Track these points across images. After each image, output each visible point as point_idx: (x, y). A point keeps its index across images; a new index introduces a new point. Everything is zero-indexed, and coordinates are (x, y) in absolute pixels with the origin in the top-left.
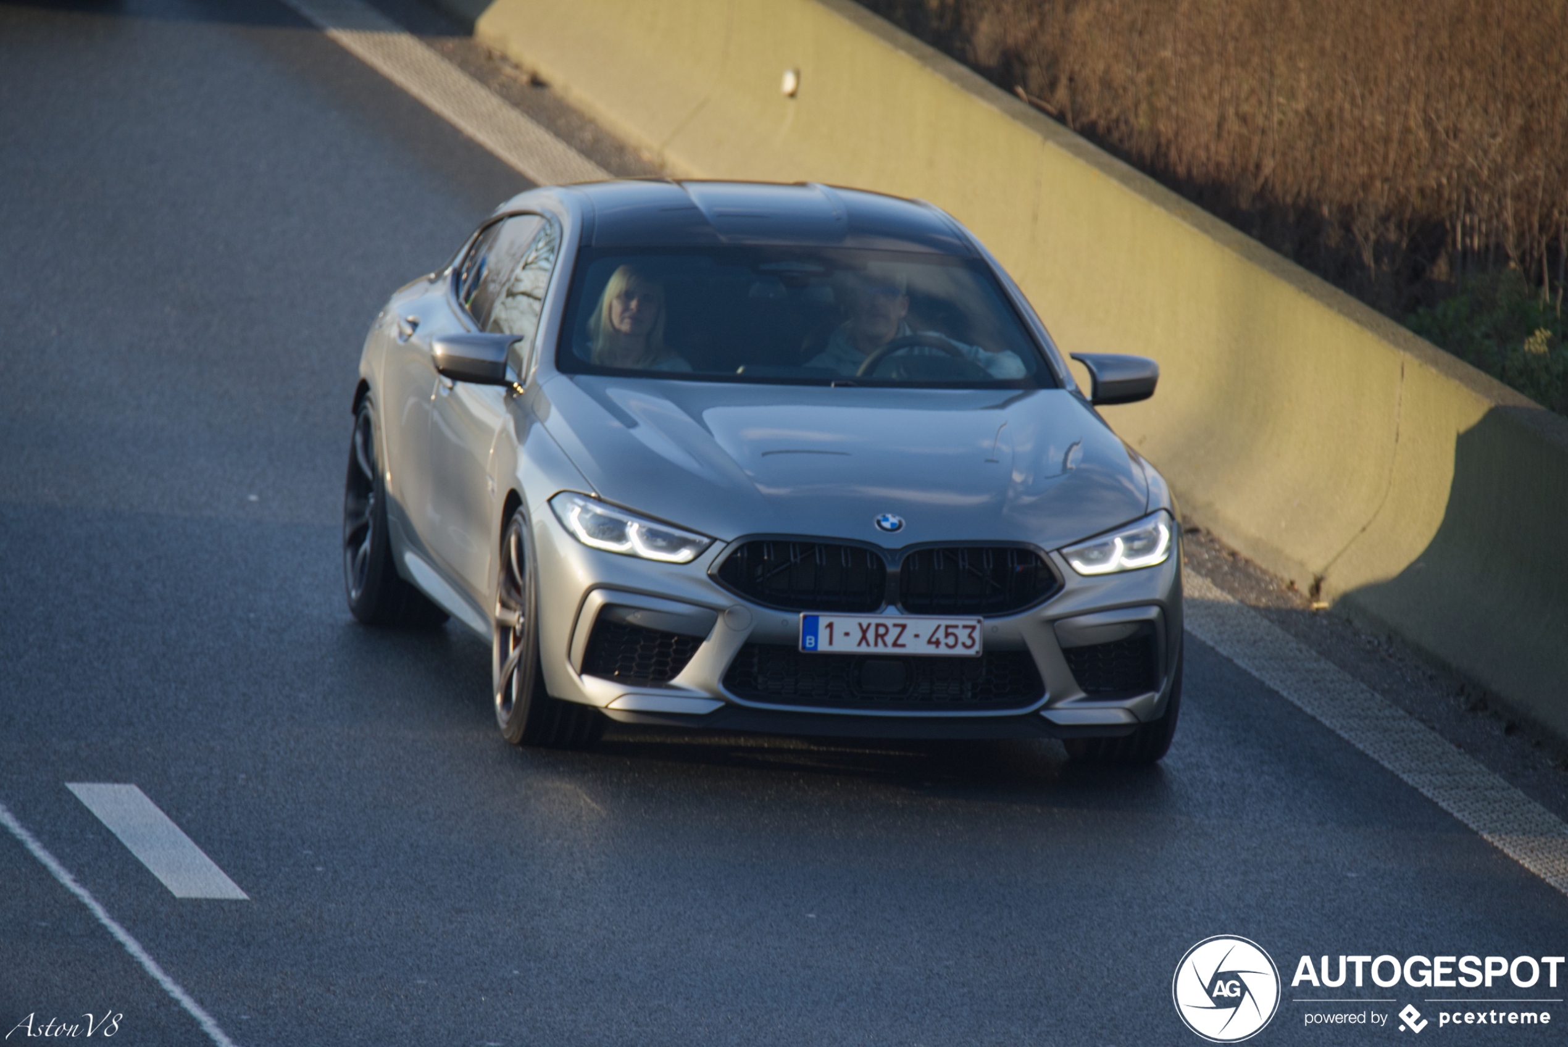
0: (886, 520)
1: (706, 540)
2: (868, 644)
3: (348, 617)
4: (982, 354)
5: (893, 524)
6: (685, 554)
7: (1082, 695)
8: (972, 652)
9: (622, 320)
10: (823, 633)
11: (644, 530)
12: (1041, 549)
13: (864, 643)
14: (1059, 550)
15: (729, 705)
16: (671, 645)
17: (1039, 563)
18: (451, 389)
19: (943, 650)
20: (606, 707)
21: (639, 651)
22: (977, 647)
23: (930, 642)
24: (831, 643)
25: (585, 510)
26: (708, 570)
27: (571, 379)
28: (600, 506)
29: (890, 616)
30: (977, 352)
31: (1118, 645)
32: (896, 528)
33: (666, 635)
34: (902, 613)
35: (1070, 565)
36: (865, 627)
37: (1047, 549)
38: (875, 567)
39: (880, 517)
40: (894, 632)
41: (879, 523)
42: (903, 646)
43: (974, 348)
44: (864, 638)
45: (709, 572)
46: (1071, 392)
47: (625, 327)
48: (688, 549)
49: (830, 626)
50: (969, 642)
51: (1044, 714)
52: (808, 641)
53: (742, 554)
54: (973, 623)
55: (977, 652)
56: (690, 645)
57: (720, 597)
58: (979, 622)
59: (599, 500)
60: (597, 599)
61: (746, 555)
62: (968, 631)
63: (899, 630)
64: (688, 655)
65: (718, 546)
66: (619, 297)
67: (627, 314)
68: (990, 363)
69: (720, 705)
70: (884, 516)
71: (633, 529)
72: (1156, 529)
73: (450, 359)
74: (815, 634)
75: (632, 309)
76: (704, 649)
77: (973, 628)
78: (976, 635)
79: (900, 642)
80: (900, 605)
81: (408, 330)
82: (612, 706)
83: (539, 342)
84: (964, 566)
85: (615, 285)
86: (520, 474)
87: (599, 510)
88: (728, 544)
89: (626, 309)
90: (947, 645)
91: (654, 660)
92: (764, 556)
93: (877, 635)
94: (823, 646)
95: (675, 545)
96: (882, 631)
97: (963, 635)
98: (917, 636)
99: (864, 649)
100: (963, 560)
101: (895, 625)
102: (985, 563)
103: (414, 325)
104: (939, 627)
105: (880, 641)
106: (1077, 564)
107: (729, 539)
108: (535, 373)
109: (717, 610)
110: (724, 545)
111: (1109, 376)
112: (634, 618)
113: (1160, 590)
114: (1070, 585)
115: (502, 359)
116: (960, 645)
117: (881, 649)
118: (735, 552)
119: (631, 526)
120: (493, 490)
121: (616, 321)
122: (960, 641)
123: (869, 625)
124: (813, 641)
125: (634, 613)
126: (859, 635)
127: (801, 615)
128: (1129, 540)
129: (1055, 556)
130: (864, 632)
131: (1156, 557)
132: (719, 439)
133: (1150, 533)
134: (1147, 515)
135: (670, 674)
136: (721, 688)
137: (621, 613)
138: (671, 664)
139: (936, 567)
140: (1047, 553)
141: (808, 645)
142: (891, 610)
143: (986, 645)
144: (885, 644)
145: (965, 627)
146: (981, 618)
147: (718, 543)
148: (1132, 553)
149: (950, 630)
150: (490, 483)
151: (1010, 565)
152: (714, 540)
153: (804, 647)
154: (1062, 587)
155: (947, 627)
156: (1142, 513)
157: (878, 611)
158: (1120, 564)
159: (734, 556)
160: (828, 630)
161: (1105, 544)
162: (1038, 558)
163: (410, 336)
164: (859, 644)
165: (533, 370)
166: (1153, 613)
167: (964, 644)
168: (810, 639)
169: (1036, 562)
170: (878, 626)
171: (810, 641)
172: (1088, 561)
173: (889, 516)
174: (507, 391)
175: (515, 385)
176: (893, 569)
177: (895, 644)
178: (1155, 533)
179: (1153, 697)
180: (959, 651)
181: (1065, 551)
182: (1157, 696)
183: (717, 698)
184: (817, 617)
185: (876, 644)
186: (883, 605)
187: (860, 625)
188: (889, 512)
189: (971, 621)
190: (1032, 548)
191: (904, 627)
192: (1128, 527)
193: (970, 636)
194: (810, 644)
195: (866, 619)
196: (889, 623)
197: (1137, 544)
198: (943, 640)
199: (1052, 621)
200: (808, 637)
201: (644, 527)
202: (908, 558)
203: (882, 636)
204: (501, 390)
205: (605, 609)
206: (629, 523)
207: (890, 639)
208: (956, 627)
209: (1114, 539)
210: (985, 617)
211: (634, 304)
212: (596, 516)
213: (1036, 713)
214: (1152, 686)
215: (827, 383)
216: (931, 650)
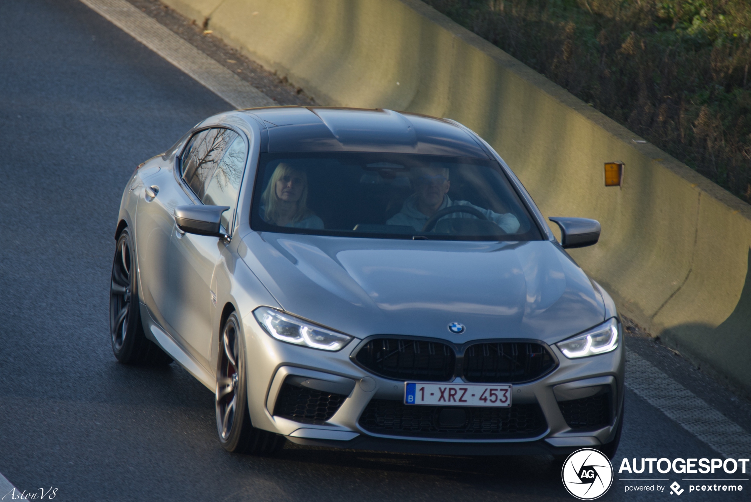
0: (455, 326)
1: (348, 338)
2: (445, 400)
3: (114, 359)
4: (494, 215)
5: (458, 329)
6: (335, 346)
7: (569, 429)
8: (505, 405)
9: (283, 193)
10: (418, 394)
11: (311, 331)
12: (545, 343)
13: (442, 399)
14: (555, 344)
15: (362, 435)
16: (327, 399)
17: (545, 352)
18: (183, 235)
19: (488, 404)
20: (289, 435)
21: (309, 403)
22: (508, 402)
23: (481, 399)
24: (423, 399)
25: (275, 318)
26: (350, 355)
27: (260, 234)
28: (285, 317)
29: (458, 383)
30: (490, 213)
31: (589, 399)
32: (460, 331)
33: (325, 394)
34: (465, 382)
35: (562, 352)
36: (443, 390)
37: (549, 344)
38: (449, 354)
39: (451, 325)
40: (460, 393)
41: (450, 327)
42: (465, 401)
43: (489, 211)
44: (442, 396)
45: (350, 357)
46: (551, 242)
47: (285, 197)
48: (337, 342)
49: (422, 389)
50: (504, 399)
51: (547, 440)
52: (409, 398)
53: (370, 346)
54: (506, 388)
55: (509, 405)
56: (339, 400)
57: (357, 372)
58: (510, 387)
59: (284, 313)
60: (283, 372)
61: (372, 347)
62: (504, 392)
63: (463, 391)
64: (338, 406)
65: (355, 342)
66: (280, 180)
67: (285, 190)
68: (499, 220)
69: (357, 435)
70: (453, 324)
71: (304, 330)
72: (611, 330)
73: (186, 220)
74: (414, 394)
75: (289, 187)
76: (347, 401)
77: (506, 390)
78: (508, 394)
79: (463, 399)
80: (463, 377)
81: (152, 194)
82: (292, 435)
83: (239, 211)
84: (501, 354)
85: (278, 172)
86: (233, 293)
87: (284, 319)
88: (362, 340)
89: (285, 187)
90: (491, 401)
91: (317, 408)
92: (382, 347)
93: (450, 395)
94: (418, 401)
95: (328, 340)
96: (453, 392)
97: (500, 395)
98: (473, 395)
99: (442, 403)
100: (501, 350)
101: (461, 389)
102: (513, 352)
103: (156, 191)
104: (486, 390)
105: (451, 398)
106: (566, 352)
107: (362, 337)
108: (237, 230)
109: (356, 379)
110: (359, 341)
111: (572, 231)
112: (306, 384)
113: (613, 366)
114: (561, 365)
115: (217, 221)
116: (498, 401)
117: (452, 403)
118: (366, 345)
119: (303, 328)
120: (214, 300)
121: (279, 193)
122: (499, 398)
123: (445, 389)
124: (412, 398)
125: (306, 380)
126: (439, 395)
127: (405, 383)
128: (594, 336)
129: (553, 347)
130: (442, 393)
131: (610, 347)
132: (351, 273)
133: (607, 332)
134: (605, 321)
135: (327, 416)
136: (357, 425)
137: (298, 380)
138: (327, 411)
139: (485, 355)
140: (549, 346)
141: (409, 401)
142: (458, 380)
143: (514, 400)
144: (455, 400)
145: (501, 390)
146: (511, 385)
147: (355, 339)
148: (598, 344)
149: (493, 392)
150: (212, 296)
151: (528, 353)
152: (353, 338)
153: (407, 402)
154: (558, 365)
155: (491, 390)
156: (602, 320)
157: (451, 381)
158: (590, 351)
159: (365, 347)
160: (421, 392)
161: (582, 339)
162: (544, 348)
163: (154, 198)
164: (440, 400)
165: (236, 228)
166: (610, 380)
167: (501, 400)
168: (411, 397)
169: (543, 351)
170: (450, 389)
171: (410, 398)
172: (572, 349)
173: (456, 324)
174: (220, 239)
175: (226, 236)
176: (459, 355)
177: (460, 400)
178: (609, 332)
179: (609, 429)
180: (498, 404)
181: (559, 344)
182: (611, 428)
183: (355, 431)
184: (415, 384)
185: (449, 400)
186: (454, 378)
187: (440, 389)
188: (456, 322)
189: (505, 386)
190: (539, 342)
191: (466, 390)
192: (595, 329)
193: (504, 395)
194: (411, 400)
195: (443, 386)
196: (457, 387)
197: (599, 339)
198: (489, 398)
199: (552, 386)
200: (409, 396)
201: (310, 329)
202: (468, 349)
203: (453, 395)
204: (216, 239)
205: (288, 378)
206: (302, 327)
207: (457, 397)
208: (496, 390)
209: (587, 336)
210: (513, 384)
211: (289, 184)
212: (282, 321)
213: (542, 440)
214: (608, 422)
215: (409, 237)
216: (482, 404)
